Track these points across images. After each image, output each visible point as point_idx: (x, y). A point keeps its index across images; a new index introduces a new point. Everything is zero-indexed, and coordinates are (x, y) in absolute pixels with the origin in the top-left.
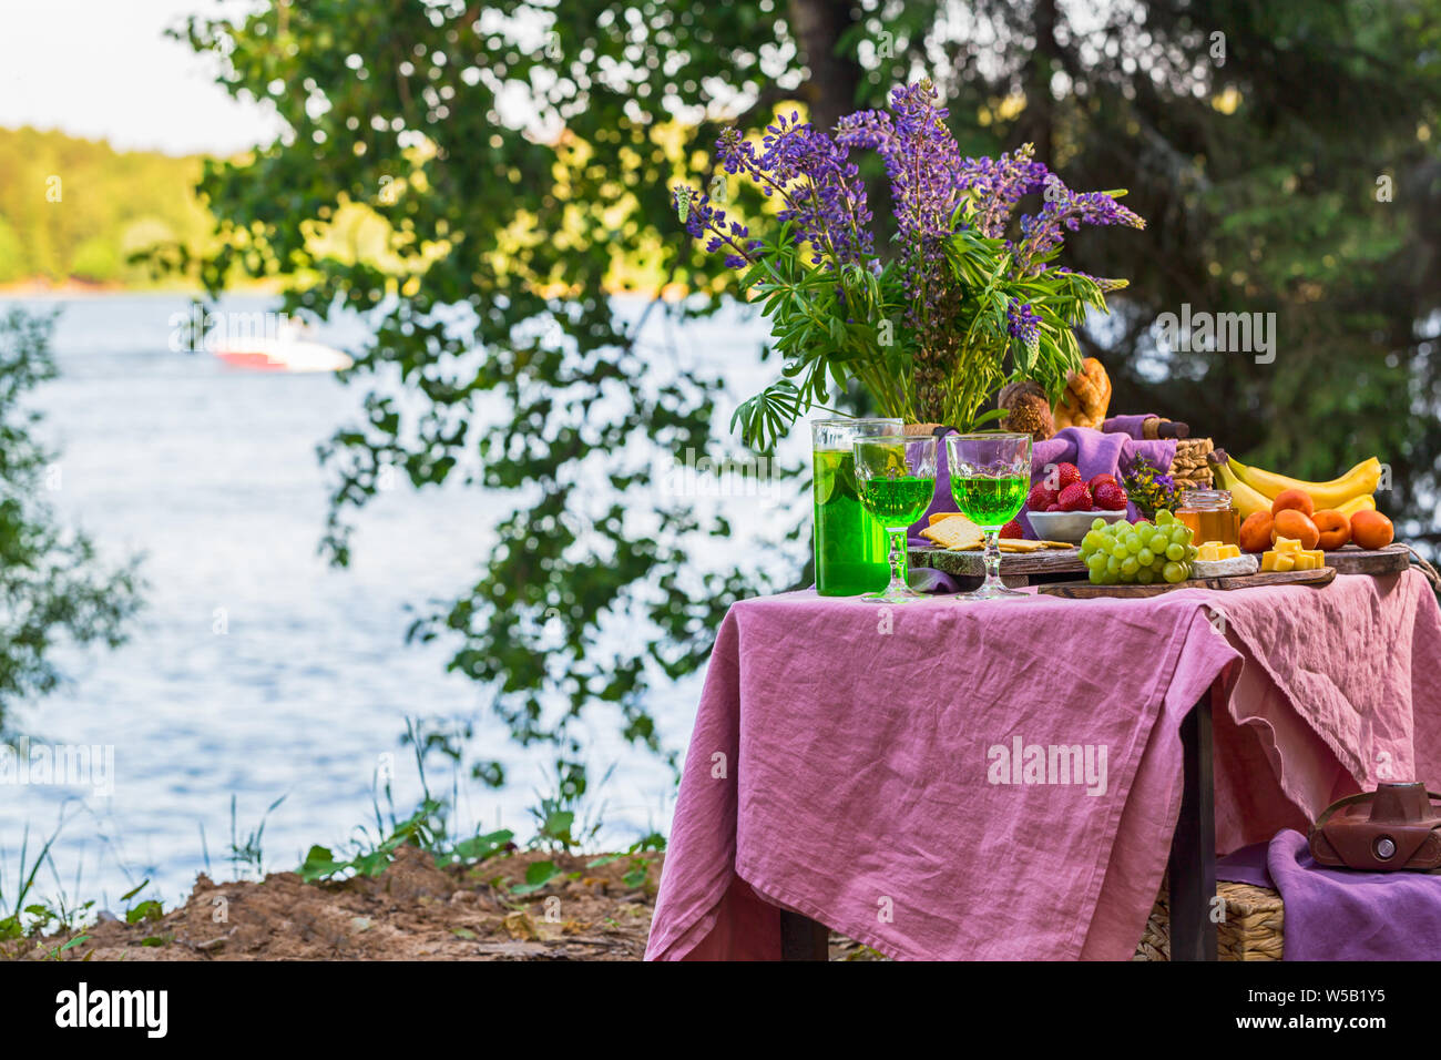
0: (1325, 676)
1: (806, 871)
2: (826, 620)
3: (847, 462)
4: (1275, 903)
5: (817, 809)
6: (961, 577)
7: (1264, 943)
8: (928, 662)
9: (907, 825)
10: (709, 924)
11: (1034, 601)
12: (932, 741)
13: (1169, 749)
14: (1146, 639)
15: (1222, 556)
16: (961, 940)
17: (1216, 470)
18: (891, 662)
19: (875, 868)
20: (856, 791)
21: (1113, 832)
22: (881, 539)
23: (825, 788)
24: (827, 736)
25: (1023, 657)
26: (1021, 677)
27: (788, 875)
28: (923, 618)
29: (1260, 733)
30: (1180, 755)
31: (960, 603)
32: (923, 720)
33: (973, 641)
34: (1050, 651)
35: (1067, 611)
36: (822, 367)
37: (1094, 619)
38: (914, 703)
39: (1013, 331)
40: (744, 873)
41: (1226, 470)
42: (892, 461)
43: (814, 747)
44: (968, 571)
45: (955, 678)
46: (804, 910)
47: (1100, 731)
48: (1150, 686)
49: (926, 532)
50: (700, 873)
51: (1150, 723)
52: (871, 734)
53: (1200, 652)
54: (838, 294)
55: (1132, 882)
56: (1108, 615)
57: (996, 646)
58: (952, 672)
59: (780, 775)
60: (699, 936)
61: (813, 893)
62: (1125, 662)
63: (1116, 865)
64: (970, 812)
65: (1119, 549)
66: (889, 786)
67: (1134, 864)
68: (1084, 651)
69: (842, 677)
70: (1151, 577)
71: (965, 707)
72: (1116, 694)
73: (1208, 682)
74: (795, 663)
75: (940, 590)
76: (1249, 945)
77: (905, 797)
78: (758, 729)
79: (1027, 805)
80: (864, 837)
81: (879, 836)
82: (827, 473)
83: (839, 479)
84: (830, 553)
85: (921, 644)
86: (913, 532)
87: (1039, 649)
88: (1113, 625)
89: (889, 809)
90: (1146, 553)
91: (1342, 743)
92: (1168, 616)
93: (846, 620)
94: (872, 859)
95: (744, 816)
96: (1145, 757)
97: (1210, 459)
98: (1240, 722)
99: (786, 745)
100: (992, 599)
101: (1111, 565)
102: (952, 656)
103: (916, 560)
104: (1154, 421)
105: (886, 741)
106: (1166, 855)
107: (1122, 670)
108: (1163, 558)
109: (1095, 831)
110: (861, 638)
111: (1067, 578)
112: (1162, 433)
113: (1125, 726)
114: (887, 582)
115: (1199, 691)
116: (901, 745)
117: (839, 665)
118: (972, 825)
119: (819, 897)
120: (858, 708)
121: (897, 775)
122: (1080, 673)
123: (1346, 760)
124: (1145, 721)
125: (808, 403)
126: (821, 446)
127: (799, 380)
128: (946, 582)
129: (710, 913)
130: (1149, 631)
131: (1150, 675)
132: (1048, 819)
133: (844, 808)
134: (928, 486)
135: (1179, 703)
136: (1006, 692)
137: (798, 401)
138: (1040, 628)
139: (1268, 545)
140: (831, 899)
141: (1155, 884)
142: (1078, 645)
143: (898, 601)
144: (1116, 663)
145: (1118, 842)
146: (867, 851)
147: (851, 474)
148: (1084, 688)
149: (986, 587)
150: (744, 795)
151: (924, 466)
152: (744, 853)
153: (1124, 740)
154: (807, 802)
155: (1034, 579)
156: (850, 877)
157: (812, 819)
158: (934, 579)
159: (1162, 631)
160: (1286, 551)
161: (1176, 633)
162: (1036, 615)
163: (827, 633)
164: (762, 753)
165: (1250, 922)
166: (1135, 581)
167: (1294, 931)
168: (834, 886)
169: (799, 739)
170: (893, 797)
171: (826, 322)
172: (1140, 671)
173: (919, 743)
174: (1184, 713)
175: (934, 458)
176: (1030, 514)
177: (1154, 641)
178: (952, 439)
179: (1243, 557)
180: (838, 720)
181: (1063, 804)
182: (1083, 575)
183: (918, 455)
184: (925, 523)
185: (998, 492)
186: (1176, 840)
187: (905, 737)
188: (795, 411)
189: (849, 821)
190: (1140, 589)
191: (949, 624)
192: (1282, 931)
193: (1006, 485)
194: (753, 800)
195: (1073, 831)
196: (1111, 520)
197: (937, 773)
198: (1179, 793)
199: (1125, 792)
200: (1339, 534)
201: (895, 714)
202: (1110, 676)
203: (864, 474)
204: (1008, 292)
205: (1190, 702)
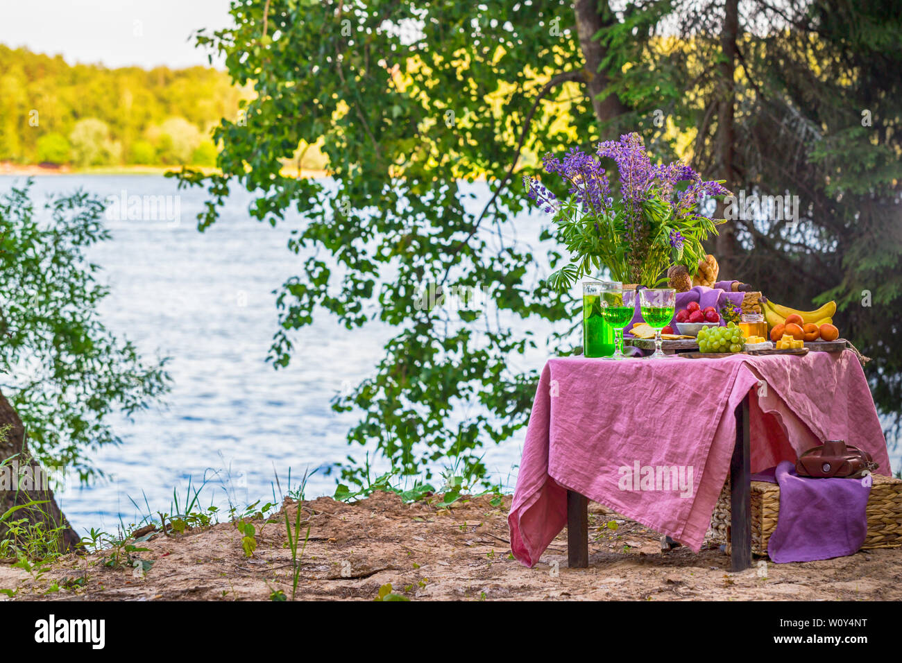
0: (804, 395)
1: (578, 473)
2: (587, 367)
3: (598, 300)
4: (777, 488)
5: (583, 447)
6: (645, 350)
7: (771, 505)
8: (630, 385)
9: (620, 454)
10: (538, 496)
11: (676, 360)
12: (631, 418)
13: (731, 422)
14: (720, 376)
15: (757, 342)
16: (643, 502)
17: (762, 306)
18: (615, 385)
19: (607, 472)
20: (599, 439)
21: (706, 456)
22: (612, 334)
23: (586, 438)
24: (588, 416)
25: (670, 383)
26: (669, 391)
27: (570, 474)
28: (629, 366)
29: (777, 417)
30: (735, 423)
31: (645, 360)
32: (628, 409)
33: (649, 376)
34: (681, 380)
35: (688, 363)
36: (588, 257)
37: (699, 366)
38: (624, 402)
39: (672, 243)
40: (551, 474)
41: (765, 306)
42: (617, 301)
43: (582, 421)
44: (649, 348)
45: (642, 392)
46: (577, 489)
47: (701, 413)
48: (722, 395)
49: (632, 331)
50: (534, 474)
51: (722, 410)
52: (606, 415)
53: (743, 380)
54: (596, 226)
55: (714, 477)
56: (706, 365)
57: (659, 378)
58: (640, 389)
59: (567, 432)
60: (534, 501)
61: (581, 483)
62: (711, 384)
63: (707, 469)
64: (647, 448)
65: (711, 338)
66: (614, 437)
67: (714, 468)
68: (695, 380)
69: (594, 391)
70: (725, 350)
71: (645, 404)
72: (708, 398)
73: (746, 393)
74: (575, 385)
75: (637, 355)
76: (764, 505)
77: (620, 442)
78: (558, 413)
79: (671, 445)
80: (603, 459)
81: (609, 458)
82: (589, 305)
83: (594, 307)
84: (590, 340)
85: (628, 377)
86: (626, 331)
87: (677, 379)
88: (707, 369)
89: (613, 448)
90: (723, 340)
91: (814, 424)
92: (729, 365)
93: (595, 367)
94: (605, 468)
95: (552, 449)
96: (720, 425)
97: (759, 301)
98: (765, 412)
99: (570, 420)
100: (658, 358)
101: (708, 345)
102: (640, 383)
103: (627, 343)
104: (737, 284)
105: (612, 419)
106: (728, 465)
107: (711, 388)
108: (730, 342)
109: (699, 455)
110: (602, 375)
111: (691, 351)
112: (740, 289)
113: (712, 411)
114: (613, 351)
115: (742, 396)
116: (619, 420)
117: (592, 386)
118: (647, 454)
119: (583, 484)
120: (601, 404)
121: (616, 433)
122: (693, 389)
123: (816, 432)
124: (720, 409)
125: (582, 274)
126: (587, 293)
127: (578, 264)
128: (639, 352)
129: (538, 491)
130: (722, 372)
131: (722, 390)
132: (679, 451)
133: (594, 447)
134: (631, 311)
135: (734, 402)
136: (663, 397)
137: (578, 273)
138: (677, 371)
139: (780, 338)
140: (588, 485)
141: (724, 478)
142: (693, 378)
143: (618, 358)
144: (708, 385)
145: (708, 460)
146: (603, 465)
147: (599, 305)
148: (695, 395)
149: (655, 354)
150: (552, 441)
151: (630, 302)
152: (551, 465)
153: (711, 417)
154: (578, 444)
155: (677, 352)
156: (596, 476)
157: (581, 451)
158: (634, 351)
159: (727, 372)
160: (786, 341)
161: (733, 372)
162: (676, 365)
163: (588, 372)
164: (560, 423)
165: (765, 496)
166: (719, 352)
167: (784, 499)
168: (589, 480)
169: (575, 417)
170: (615, 441)
171: (589, 238)
172: (718, 389)
173: (626, 419)
174: (735, 406)
175: (634, 300)
176: (678, 324)
177: (724, 376)
178: (641, 291)
179: (766, 342)
180: (592, 409)
181: (686, 444)
182: (697, 350)
183: (628, 298)
184: (631, 327)
185: (661, 313)
186: (733, 459)
187: (620, 416)
188: (576, 278)
189: (596, 452)
190: (719, 355)
191: (639, 369)
192: (779, 500)
193: (664, 310)
194: (556, 443)
195: (689, 456)
196: (710, 327)
197: (633, 432)
198: (734, 439)
199: (711, 439)
200: (814, 334)
201: (616, 407)
202: (706, 391)
203: (604, 304)
204: (670, 226)
205: (739, 401)
